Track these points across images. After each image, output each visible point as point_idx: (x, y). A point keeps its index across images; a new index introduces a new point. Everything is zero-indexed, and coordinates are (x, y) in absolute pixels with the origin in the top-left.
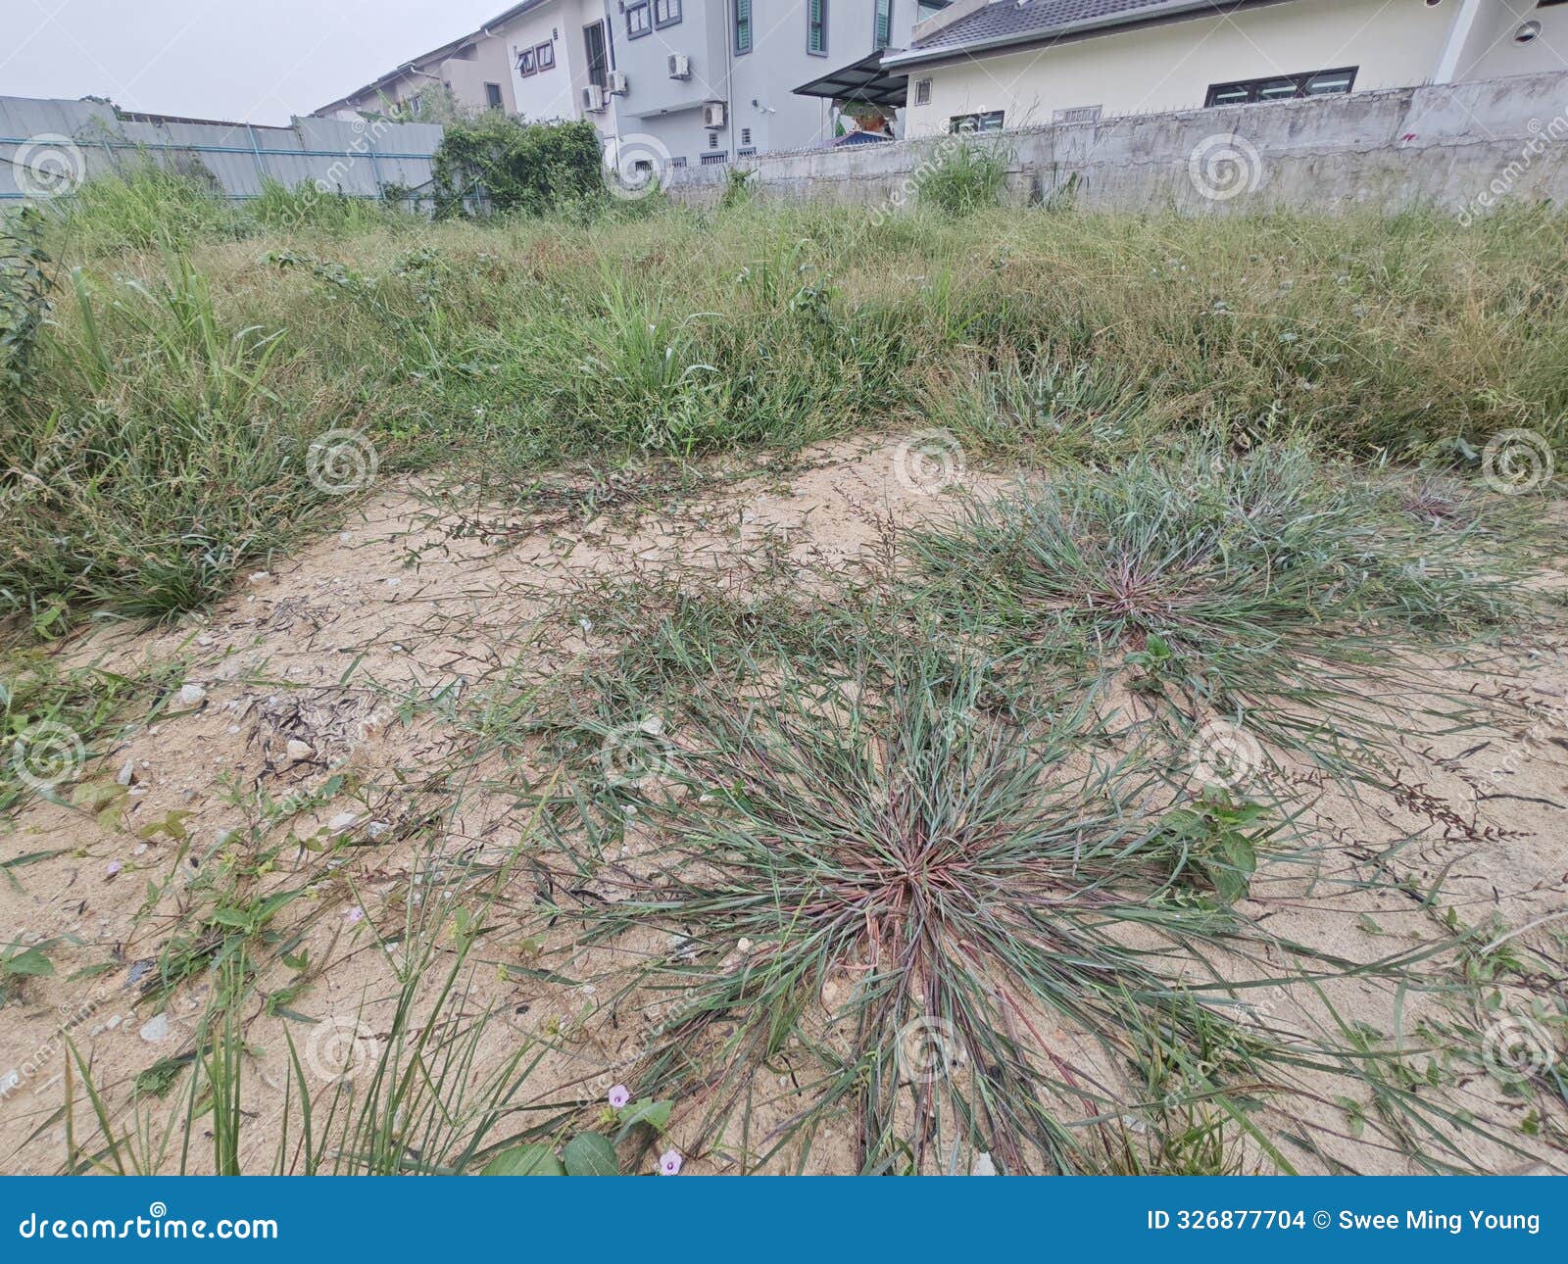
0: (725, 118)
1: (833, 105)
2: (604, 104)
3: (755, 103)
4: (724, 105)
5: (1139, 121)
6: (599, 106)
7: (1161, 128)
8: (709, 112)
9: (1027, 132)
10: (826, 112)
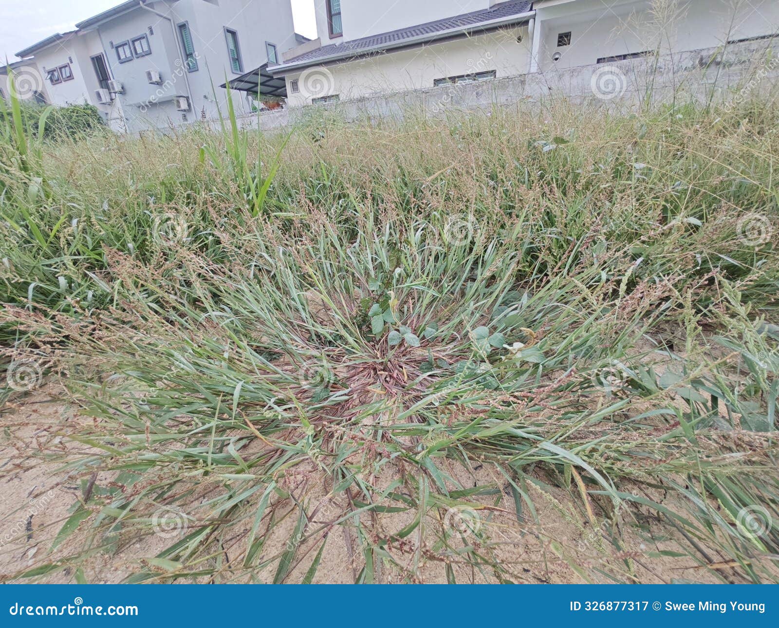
0: (189, 105)
1: (248, 95)
2: (112, 99)
3: (205, 97)
4: (187, 98)
5: (406, 94)
6: (108, 100)
7: (417, 96)
8: (178, 102)
9: (351, 101)
10: (244, 99)
